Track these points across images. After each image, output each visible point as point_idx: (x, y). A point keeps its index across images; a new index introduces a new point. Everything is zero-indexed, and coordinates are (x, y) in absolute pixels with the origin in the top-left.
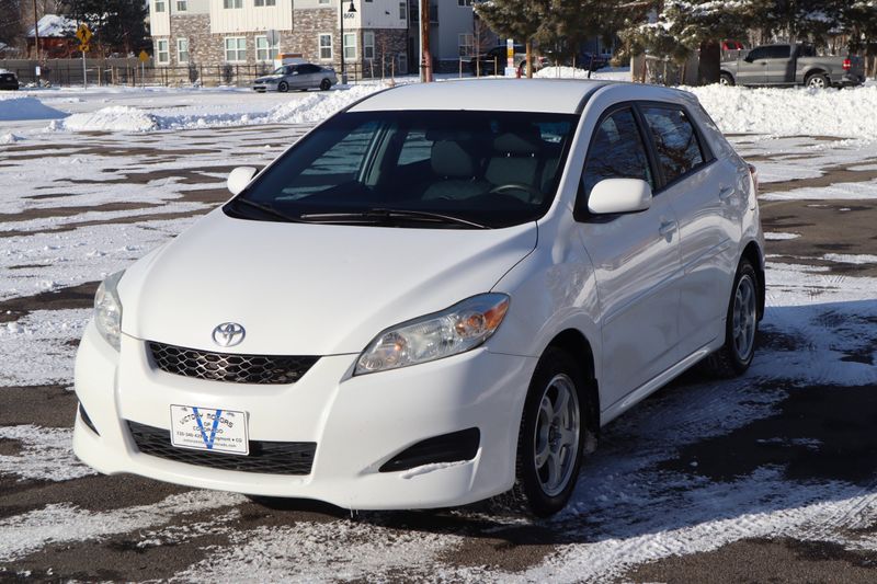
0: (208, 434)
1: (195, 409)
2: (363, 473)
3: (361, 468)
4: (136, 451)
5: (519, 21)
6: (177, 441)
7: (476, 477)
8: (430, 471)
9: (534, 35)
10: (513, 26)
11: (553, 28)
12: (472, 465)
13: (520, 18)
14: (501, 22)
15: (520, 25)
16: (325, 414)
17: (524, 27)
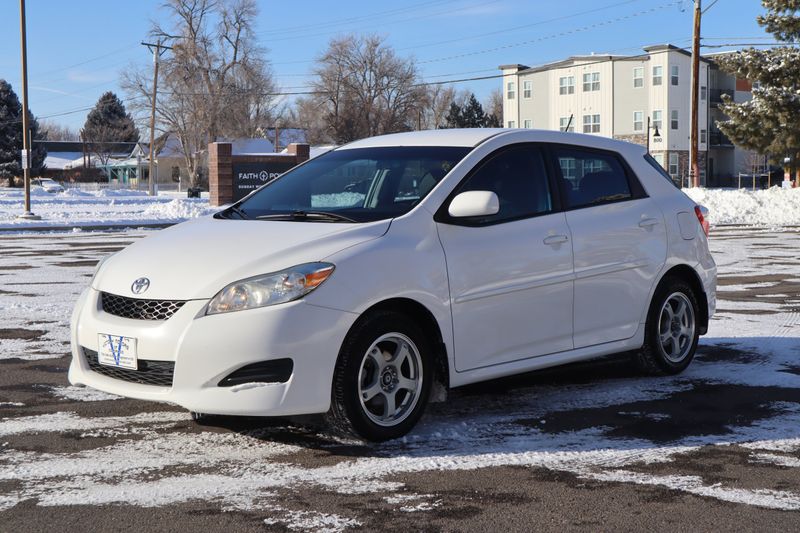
0: (116, 354)
1: (110, 336)
2: (206, 385)
3: (204, 382)
4: (87, 369)
5: (756, 136)
6: (102, 360)
7: (287, 395)
8: (251, 387)
9: (768, 148)
10: (751, 140)
11: (784, 142)
12: (284, 386)
13: (756, 133)
14: (741, 137)
15: (756, 139)
16: (181, 340)
17: (760, 141)
